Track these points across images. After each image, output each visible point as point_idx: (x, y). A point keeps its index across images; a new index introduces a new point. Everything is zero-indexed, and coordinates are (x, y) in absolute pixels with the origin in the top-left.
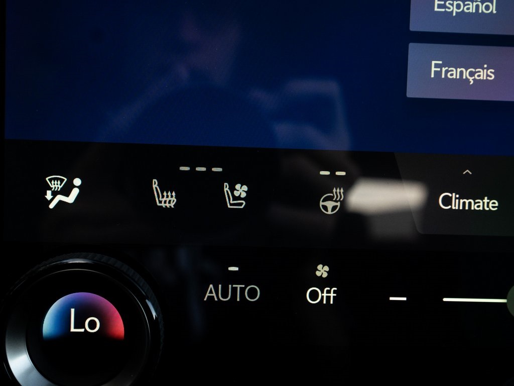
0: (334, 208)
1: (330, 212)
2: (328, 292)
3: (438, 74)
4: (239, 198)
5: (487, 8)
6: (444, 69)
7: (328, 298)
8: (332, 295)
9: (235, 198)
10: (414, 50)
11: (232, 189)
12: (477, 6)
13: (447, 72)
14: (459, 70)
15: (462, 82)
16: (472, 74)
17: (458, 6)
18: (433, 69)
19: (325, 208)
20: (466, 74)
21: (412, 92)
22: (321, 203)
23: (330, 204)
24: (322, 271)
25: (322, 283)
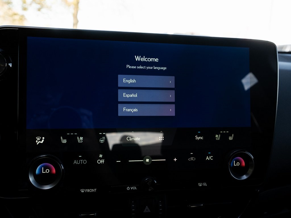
0: (103, 141)
1: (102, 142)
2: (102, 161)
3: (125, 110)
4: (81, 140)
5: (135, 96)
6: (126, 109)
7: (102, 162)
8: (103, 161)
9: (80, 140)
11: (79, 138)
12: (133, 95)
13: (127, 110)
15: (131, 112)
16: (133, 110)
17: (129, 96)
18: (124, 109)
19: (101, 141)
20: (131, 110)
21: (120, 114)
22: (100, 141)
23: (102, 141)
24: (101, 156)
25: (101, 159)
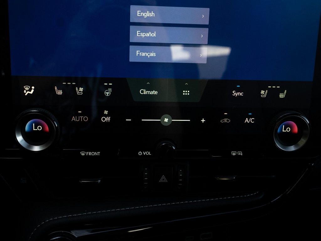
0: (109, 94)
1: (108, 95)
2: (108, 118)
3: (139, 55)
4: (81, 92)
5: (153, 35)
6: (140, 53)
7: (108, 120)
8: (109, 119)
9: (79, 92)
10: (131, 47)
11: (79, 89)
12: (150, 34)
13: (141, 54)
14: (145, 53)
15: (146, 57)
16: (149, 54)
17: (144, 35)
18: (137, 53)
19: (106, 94)
20: (147, 55)
21: (131, 60)
22: (105, 93)
23: (108, 93)
24: (106, 112)
25: (106, 116)
